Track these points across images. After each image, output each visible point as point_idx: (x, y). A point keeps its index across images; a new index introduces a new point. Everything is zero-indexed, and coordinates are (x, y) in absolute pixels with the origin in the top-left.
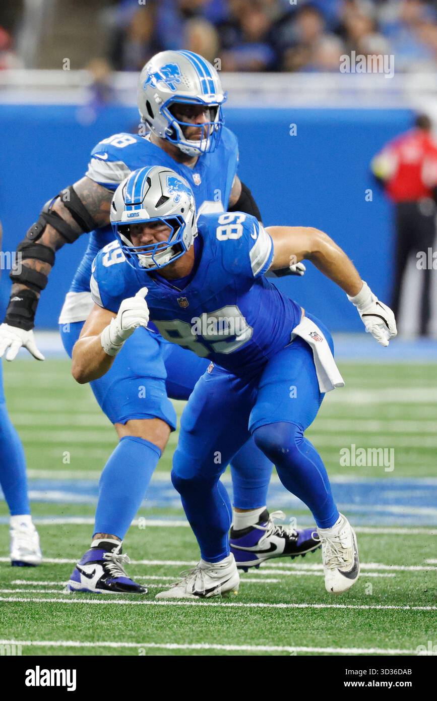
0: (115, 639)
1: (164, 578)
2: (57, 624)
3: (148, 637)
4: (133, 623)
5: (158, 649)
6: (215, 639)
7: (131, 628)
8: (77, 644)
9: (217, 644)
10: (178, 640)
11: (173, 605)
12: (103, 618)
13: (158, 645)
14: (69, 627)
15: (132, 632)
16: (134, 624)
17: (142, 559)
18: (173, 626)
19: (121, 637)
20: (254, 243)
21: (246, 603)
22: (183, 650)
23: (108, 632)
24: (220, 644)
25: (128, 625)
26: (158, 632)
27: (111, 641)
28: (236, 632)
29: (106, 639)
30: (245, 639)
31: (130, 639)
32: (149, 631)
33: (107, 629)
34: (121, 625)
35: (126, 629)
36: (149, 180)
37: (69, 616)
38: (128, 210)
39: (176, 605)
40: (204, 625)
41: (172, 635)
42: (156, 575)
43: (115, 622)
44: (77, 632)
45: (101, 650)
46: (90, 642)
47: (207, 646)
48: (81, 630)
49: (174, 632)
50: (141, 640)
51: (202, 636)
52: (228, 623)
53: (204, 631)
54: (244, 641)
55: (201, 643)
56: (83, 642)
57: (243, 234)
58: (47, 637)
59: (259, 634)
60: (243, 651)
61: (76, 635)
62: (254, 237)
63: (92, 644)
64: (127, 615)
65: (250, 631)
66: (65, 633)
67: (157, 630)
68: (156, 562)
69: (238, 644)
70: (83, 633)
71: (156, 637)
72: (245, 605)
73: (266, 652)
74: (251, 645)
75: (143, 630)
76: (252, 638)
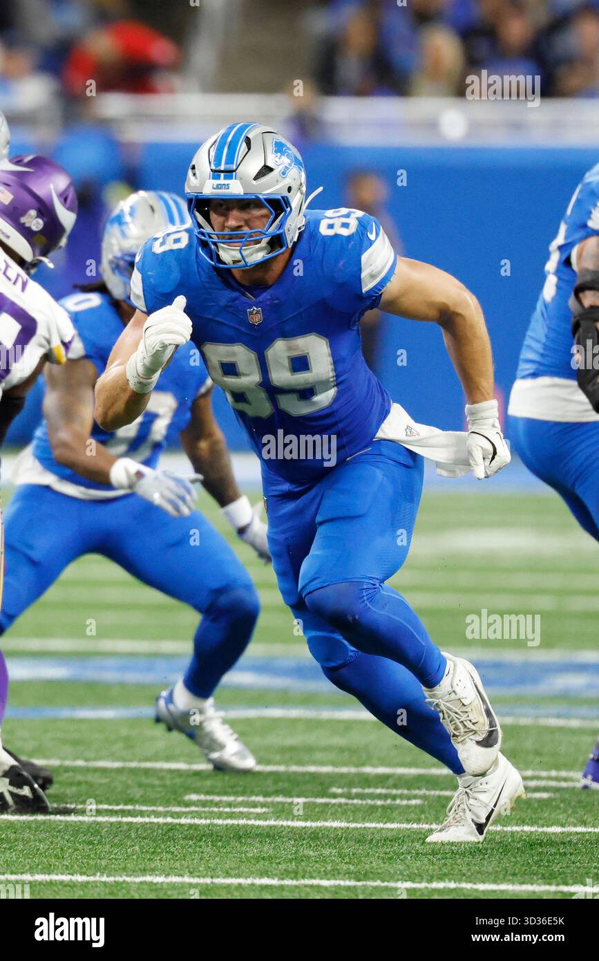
0: (326, 875)
1: (394, 792)
2: (247, 854)
3: (371, 872)
4: (351, 853)
5: (386, 888)
6: (464, 875)
7: (348, 861)
8: (275, 882)
9: (466, 882)
10: (413, 876)
11: (407, 829)
12: (310, 846)
13: (386, 884)
14: (263, 858)
15: (351, 866)
16: (353, 854)
17: (363, 764)
18: (406, 858)
19: (334, 873)
20: (371, 245)
21: (505, 826)
22: (420, 890)
23: (317, 865)
24: (470, 882)
25: (345, 856)
26: (386, 865)
27: (321, 879)
28: (493, 865)
29: (314, 874)
30: (505, 876)
31: (347, 875)
32: (374, 864)
33: (317, 862)
34: (335, 856)
35: (342, 862)
36: (248, 141)
37: (264, 843)
38: (214, 178)
39: (410, 829)
40: (448, 856)
41: (405, 870)
42: (383, 788)
43: (326, 852)
44: (274, 865)
45: (308, 889)
46: (292, 879)
47: (452, 885)
48: (279, 863)
49: (408, 866)
50: (362, 878)
51: (446, 871)
52: (482, 853)
53: (449, 864)
54: (504, 878)
55: (444, 881)
56: (283, 879)
57: (357, 230)
58: (233, 873)
59: (524, 868)
60: (502, 892)
61: (272, 869)
62: (372, 237)
63: (295, 882)
64: (343, 842)
65: (512, 864)
66: (258, 866)
67: (384, 863)
68: (381, 770)
69: (495, 882)
70: (282, 867)
71: (383, 872)
72: (505, 829)
73: (534, 892)
74: (513, 884)
75: (365, 863)
76: (514, 874)
